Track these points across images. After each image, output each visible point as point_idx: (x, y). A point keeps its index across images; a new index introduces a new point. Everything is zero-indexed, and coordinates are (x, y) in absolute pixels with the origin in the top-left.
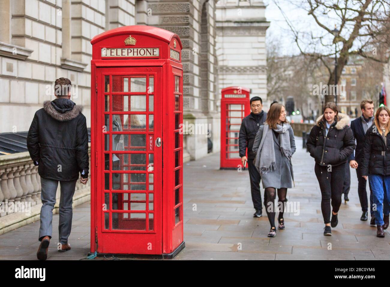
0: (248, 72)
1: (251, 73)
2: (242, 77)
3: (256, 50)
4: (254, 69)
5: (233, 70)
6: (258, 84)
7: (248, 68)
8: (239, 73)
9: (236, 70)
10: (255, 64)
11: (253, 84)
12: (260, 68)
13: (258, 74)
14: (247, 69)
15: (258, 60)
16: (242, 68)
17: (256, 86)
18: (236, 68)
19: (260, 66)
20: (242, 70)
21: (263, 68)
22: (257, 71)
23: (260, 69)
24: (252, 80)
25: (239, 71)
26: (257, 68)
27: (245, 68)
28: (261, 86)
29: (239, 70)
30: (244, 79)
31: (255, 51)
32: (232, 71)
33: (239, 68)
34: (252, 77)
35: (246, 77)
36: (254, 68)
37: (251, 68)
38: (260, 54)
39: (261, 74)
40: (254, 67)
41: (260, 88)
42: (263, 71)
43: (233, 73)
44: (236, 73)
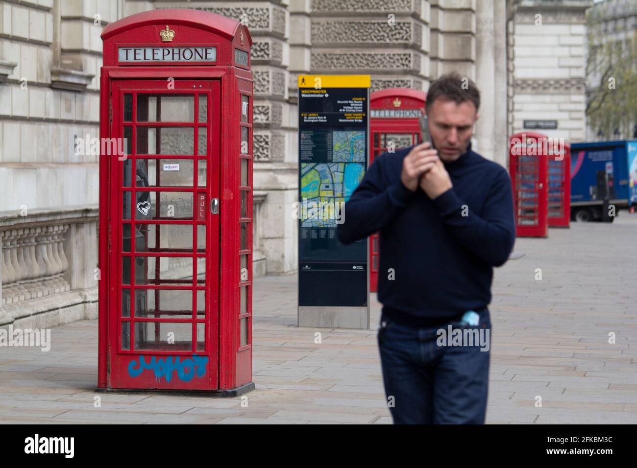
0: (551, 90)
1: (556, 91)
2: (539, 98)
3: (566, 49)
4: (562, 85)
5: (524, 85)
6: (570, 111)
7: (552, 82)
8: (534, 91)
9: (529, 85)
10: (564, 74)
11: (561, 111)
12: (574, 82)
13: (569, 94)
14: (550, 85)
15: (570, 67)
16: (541, 82)
17: (566, 115)
18: (530, 82)
19: (573, 78)
20: (539, 85)
21: (579, 83)
22: (567, 88)
23: (573, 85)
24: (559, 103)
25: (534, 88)
26: (567, 82)
27: (546, 81)
28: (574, 115)
29: (535, 85)
30: (543, 103)
31: (565, 51)
32: (523, 88)
33: (535, 81)
34: (557, 98)
35: (547, 98)
36: (563, 82)
37: (557, 81)
38: (572, 56)
39: (575, 94)
40: (563, 79)
41: (572, 119)
42: (579, 88)
43: (524, 91)
44: (529, 90)
